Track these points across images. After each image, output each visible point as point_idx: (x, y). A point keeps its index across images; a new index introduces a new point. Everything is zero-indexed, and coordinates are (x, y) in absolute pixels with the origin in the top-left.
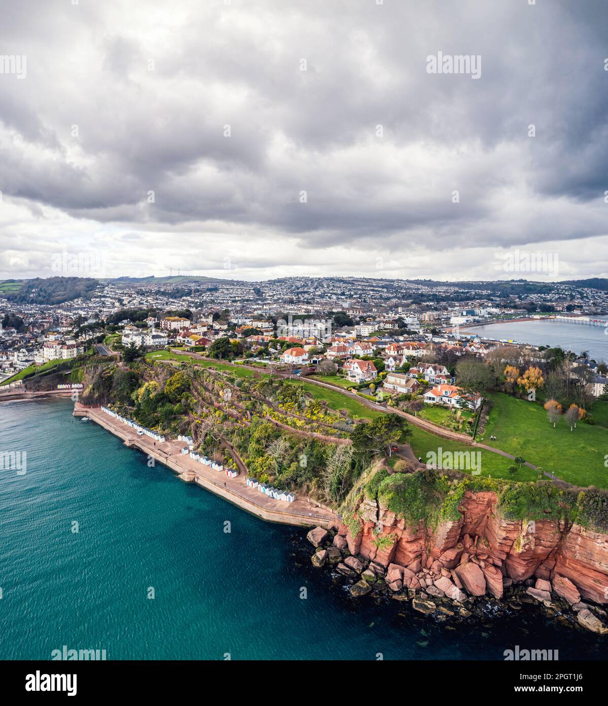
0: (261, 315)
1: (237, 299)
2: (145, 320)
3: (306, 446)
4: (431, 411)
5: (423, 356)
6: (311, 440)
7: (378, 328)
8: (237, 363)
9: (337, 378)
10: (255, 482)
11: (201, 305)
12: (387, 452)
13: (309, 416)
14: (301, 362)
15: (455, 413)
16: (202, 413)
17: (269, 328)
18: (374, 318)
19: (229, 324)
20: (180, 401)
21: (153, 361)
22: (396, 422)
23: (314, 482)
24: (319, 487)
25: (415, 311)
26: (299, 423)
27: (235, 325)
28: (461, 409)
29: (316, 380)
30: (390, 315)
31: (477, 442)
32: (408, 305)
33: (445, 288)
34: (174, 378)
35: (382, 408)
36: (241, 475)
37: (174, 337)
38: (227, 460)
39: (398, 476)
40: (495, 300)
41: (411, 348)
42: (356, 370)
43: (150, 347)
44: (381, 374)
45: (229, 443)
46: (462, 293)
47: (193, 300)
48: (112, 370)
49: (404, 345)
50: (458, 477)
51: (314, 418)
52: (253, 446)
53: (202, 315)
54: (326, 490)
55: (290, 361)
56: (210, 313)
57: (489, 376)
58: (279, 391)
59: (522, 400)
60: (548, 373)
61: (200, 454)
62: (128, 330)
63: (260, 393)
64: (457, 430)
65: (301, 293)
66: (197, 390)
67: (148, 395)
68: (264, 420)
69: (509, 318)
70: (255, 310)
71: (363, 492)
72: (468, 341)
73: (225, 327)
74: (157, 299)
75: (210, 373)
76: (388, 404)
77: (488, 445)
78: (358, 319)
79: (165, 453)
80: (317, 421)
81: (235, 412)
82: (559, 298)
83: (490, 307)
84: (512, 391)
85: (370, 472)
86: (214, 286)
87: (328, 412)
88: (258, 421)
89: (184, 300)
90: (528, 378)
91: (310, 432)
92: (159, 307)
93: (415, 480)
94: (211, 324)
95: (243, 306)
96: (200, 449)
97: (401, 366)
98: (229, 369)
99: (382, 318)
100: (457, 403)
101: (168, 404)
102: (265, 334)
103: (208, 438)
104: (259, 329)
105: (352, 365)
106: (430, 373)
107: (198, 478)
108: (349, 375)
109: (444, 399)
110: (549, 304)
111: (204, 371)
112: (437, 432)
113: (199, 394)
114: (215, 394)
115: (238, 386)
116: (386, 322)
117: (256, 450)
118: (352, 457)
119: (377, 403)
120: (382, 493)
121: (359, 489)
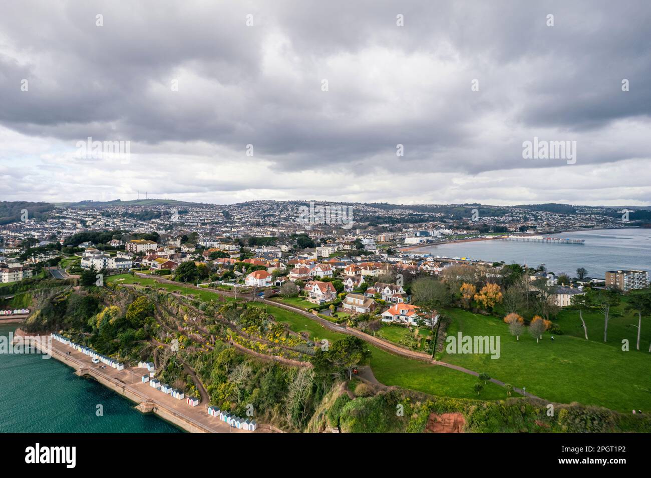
0: (229, 238)
1: (206, 221)
2: (109, 243)
3: (268, 370)
4: (390, 330)
5: (379, 275)
6: (272, 364)
7: (337, 249)
8: (203, 287)
9: (299, 299)
10: (216, 410)
11: (171, 227)
12: (347, 375)
13: (271, 339)
14: (264, 285)
15: (413, 331)
16: (166, 338)
17: (235, 250)
18: (334, 240)
19: (197, 247)
20: (142, 326)
21: (115, 285)
22: (356, 344)
23: (276, 408)
24: (281, 413)
25: (372, 233)
26: (262, 347)
27: (203, 247)
28: (419, 327)
29: (278, 302)
30: (348, 236)
31: (437, 360)
32: (365, 227)
33: (400, 211)
34: (136, 303)
35: (342, 329)
36: (203, 403)
37: (140, 260)
38: (189, 387)
39: (360, 400)
40: (448, 222)
41: (368, 268)
42: (316, 292)
43: (113, 270)
44: (340, 295)
45: (192, 368)
46: (416, 215)
47: (163, 222)
48: (67, 294)
49: (361, 266)
50: (420, 399)
51: (277, 341)
52: (215, 372)
53: (169, 238)
54: (288, 417)
55: (255, 284)
56: (180, 236)
57: (445, 293)
58: (243, 314)
59: (479, 315)
60: (506, 288)
61: (162, 382)
62: (88, 253)
63: (224, 317)
64: (416, 349)
65: (268, 216)
66: (160, 314)
67: (108, 321)
68: (228, 345)
69: (462, 238)
70: (224, 232)
71: (325, 418)
72: (421, 259)
73: (194, 250)
74: (124, 221)
75: (175, 298)
76: (347, 324)
77: (448, 362)
78: (319, 241)
79: (123, 382)
80: (279, 344)
81: (199, 337)
82: (513, 220)
83: (443, 228)
84: (469, 307)
85: (331, 396)
86: (185, 209)
87: (290, 334)
88: (222, 345)
89: (153, 223)
90: (485, 294)
91: (272, 356)
92: (127, 229)
93: (377, 404)
94: (179, 247)
95: (213, 229)
96: (161, 377)
97: (359, 286)
98: (195, 293)
99: (341, 239)
100: (414, 321)
101: (129, 330)
102: (232, 256)
103: (170, 364)
104: (226, 252)
105: (313, 287)
106: (387, 293)
107: (157, 409)
108: (310, 297)
109: (401, 317)
110: (502, 225)
111: (170, 295)
112: (396, 351)
113: (163, 318)
114: (179, 319)
115: (202, 310)
116: (345, 244)
117: (219, 376)
118: (313, 381)
119: (336, 324)
120: (344, 419)
121: (321, 416)
